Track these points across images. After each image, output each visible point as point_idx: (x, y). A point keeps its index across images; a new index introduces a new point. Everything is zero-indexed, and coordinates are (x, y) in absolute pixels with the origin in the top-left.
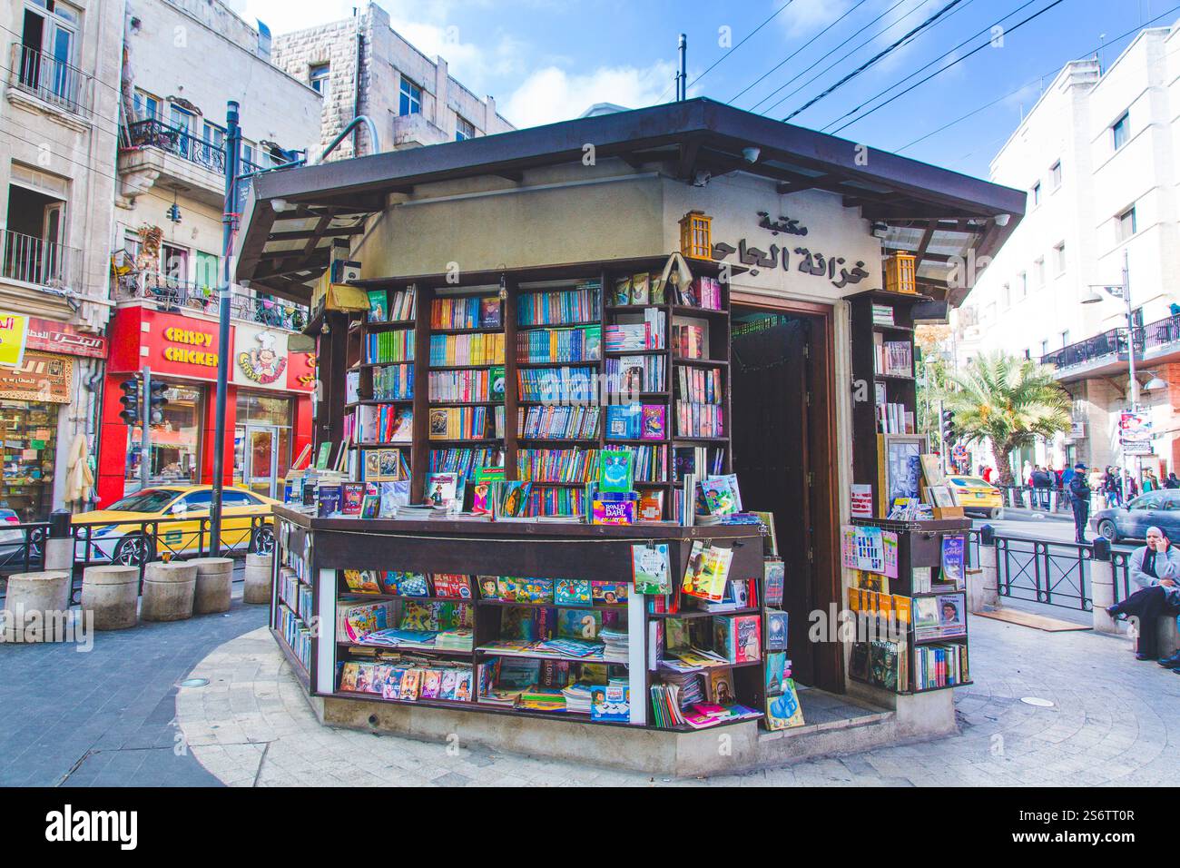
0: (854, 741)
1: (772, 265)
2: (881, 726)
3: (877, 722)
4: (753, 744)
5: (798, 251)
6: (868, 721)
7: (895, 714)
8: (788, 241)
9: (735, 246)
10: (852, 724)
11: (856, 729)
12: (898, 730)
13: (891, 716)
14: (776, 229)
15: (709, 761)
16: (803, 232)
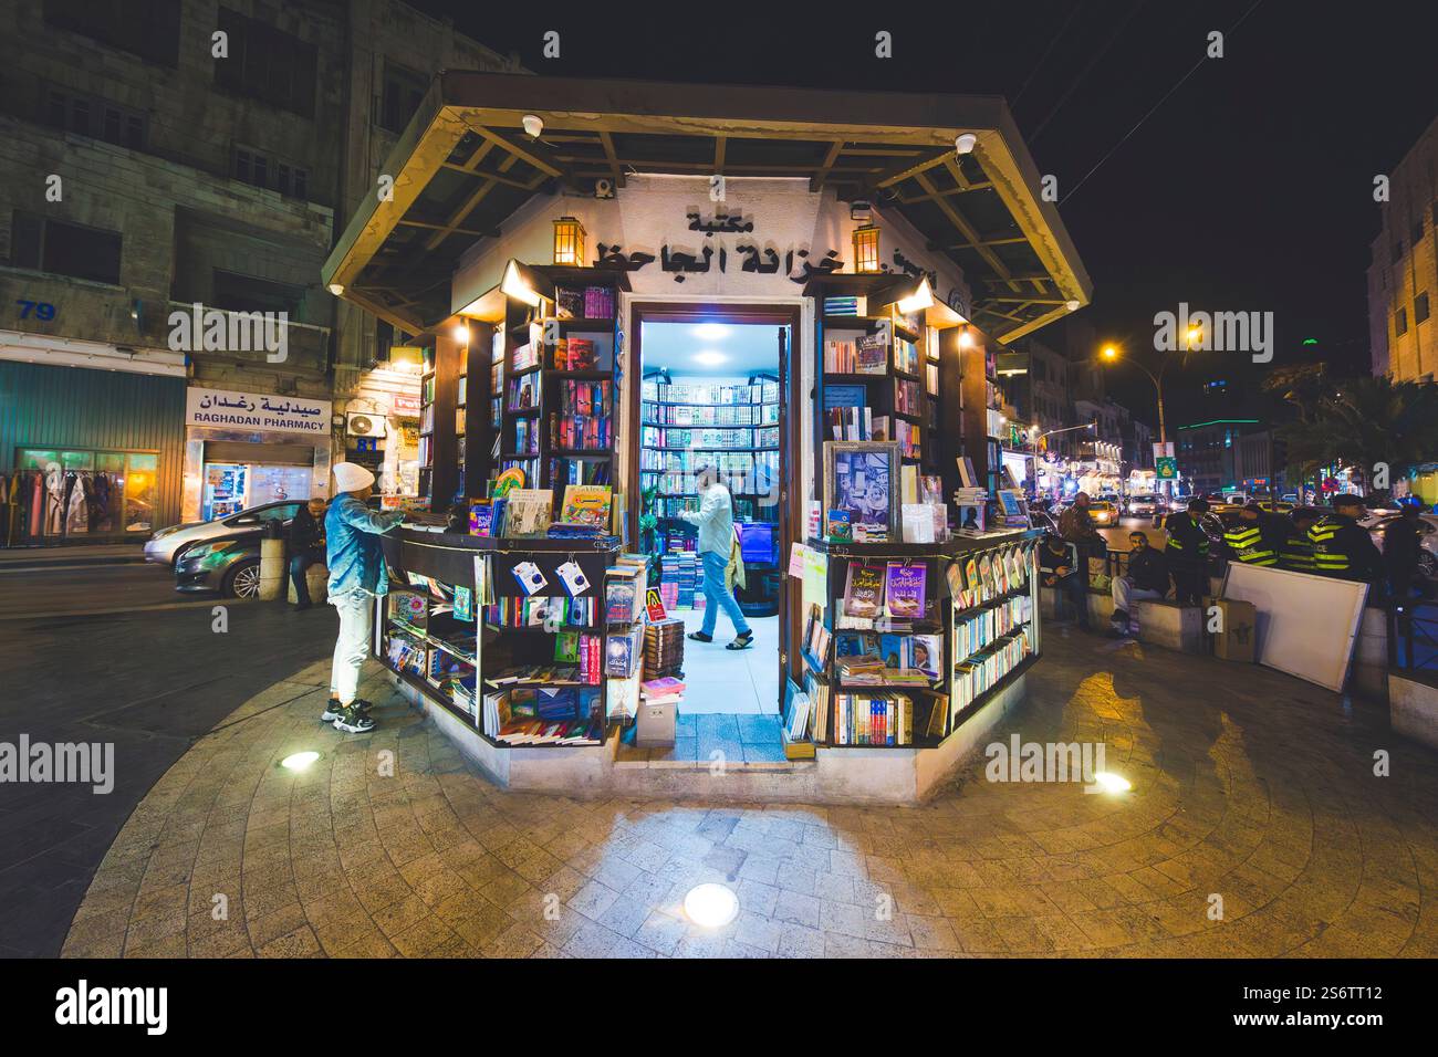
0: (750, 787)
1: (704, 268)
2: (792, 776)
3: (787, 771)
4: (608, 769)
5: (741, 249)
6: (772, 768)
7: (815, 766)
8: (730, 240)
9: (658, 254)
10: (748, 767)
11: (755, 775)
12: (818, 785)
13: (810, 767)
14: (710, 229)
15: (549, 778)
16: (749, 227)
